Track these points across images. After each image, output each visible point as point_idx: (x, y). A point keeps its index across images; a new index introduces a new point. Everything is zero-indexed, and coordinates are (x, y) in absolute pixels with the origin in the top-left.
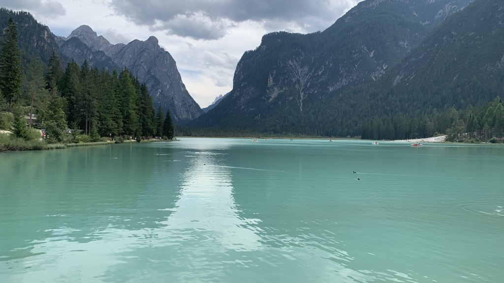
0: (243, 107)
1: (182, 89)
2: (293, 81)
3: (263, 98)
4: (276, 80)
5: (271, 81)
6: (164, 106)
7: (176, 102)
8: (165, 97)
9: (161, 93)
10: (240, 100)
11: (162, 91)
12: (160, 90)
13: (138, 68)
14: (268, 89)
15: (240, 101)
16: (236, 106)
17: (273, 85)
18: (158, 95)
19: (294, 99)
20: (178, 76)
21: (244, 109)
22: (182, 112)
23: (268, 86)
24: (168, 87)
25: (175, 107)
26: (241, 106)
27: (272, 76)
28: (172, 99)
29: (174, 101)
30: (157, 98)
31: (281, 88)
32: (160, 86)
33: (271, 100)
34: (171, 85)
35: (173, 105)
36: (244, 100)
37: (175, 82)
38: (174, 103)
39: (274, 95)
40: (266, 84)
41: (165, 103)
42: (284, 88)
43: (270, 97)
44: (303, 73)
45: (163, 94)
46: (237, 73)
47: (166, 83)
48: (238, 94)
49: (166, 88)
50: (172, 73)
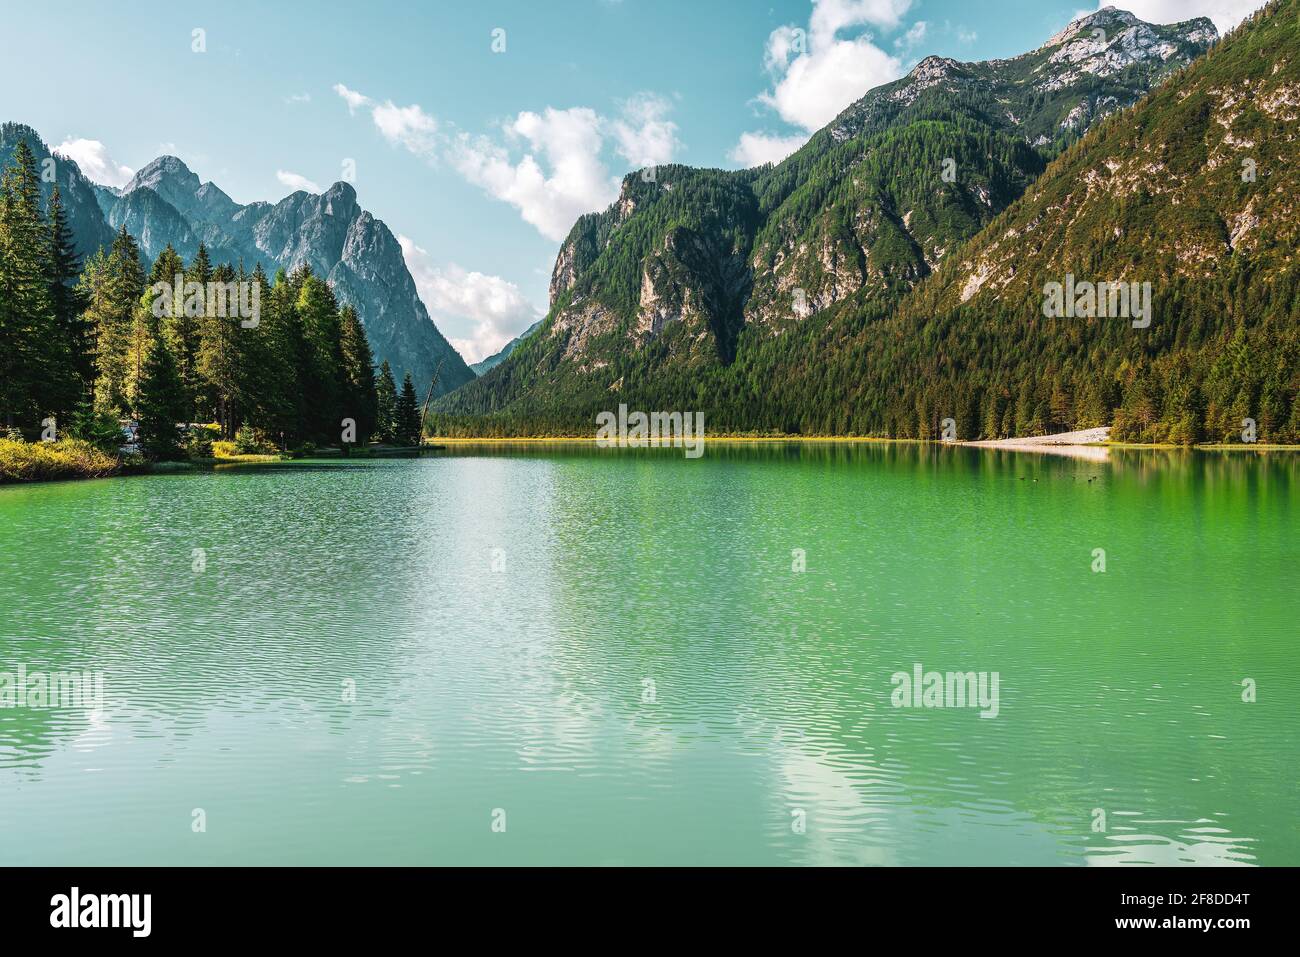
0: (575, 359)
1: (419, 316)
4: (662, 289)
5: (650, 291)
7: (403, 350)
8: (375, 338)
10: (568, 340)
14: (642, 311)
15: (568, 345)
16: (559, 357)
17: (656, 302)
19: (709, 338)
20: (406, 283)
21: (578, 365)
23: (642, 304)
24: (382, 310)
25: (400, 363)
26: (571, 357)
27: (651, 280)
28: (394, 341)
29: (397, 348)
31: (676, 309)
32: (361, 308)
34: (390, 306)
35: (394, 357)
36: (579, 342)
37: (399, 297)
38: (397, 353)
40: (638, 298)
42: (683, 310)
44: (729, 269)
46: (559, 272)
47: (376, 301)
48: (565, 327)
49: (378, 313)
50: (393, 274)
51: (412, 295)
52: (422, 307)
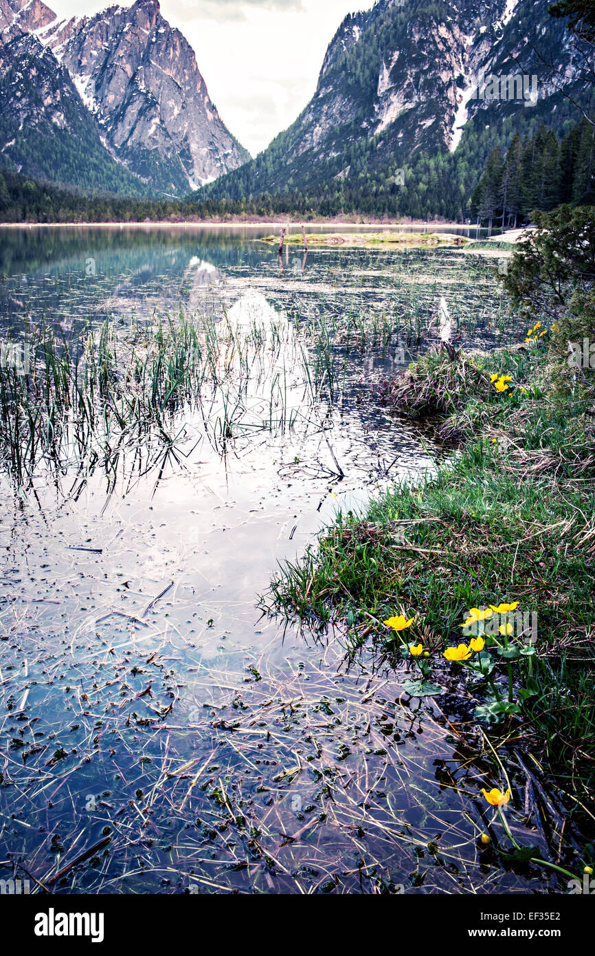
0: (316, 150)
1: (210, 116)
2: (440, 78)
3: (365, 124)
4: (397, 77)
5: (386, 79)
6: (166, 157)
7: (194, 147)
8: (169, 136)
9: (159, 127)
10: (312, 132)
11: (162, 122)
12: (157, 120)
13: (111, 71)
14: (377, 100)
15: (312, 136)
16: (303, 147)
17: (389, 90)
18: (151, 131)
19: (436, 124)
20: (199, 85)
21: (318, 153)
22: (206, 169)
23: (379, 94)
24: (176, 112)
25: (190, 158)
26: (313, 148)
27: (388, 68)
28: (186, 139)
29: (188, 145)
30: (150, 138)
31: (408, 96)
32: (156, 109)
33: (380, 128)
34: (183, 108)
35: (186, 154)
36: (320, 133)
37: (192, 99)
38: (188, 150)
39: (389, 116)
40: (375, 89)
41: (168, 149)
42: (416, 99)
43: (379, 121)
45: (165, 130)
46: (324, 70)
47: (171, 103)
48: (311, 118)
49: (172, 114)
50: (187, 78)
51: (204, 97)
52: (213, 108)
